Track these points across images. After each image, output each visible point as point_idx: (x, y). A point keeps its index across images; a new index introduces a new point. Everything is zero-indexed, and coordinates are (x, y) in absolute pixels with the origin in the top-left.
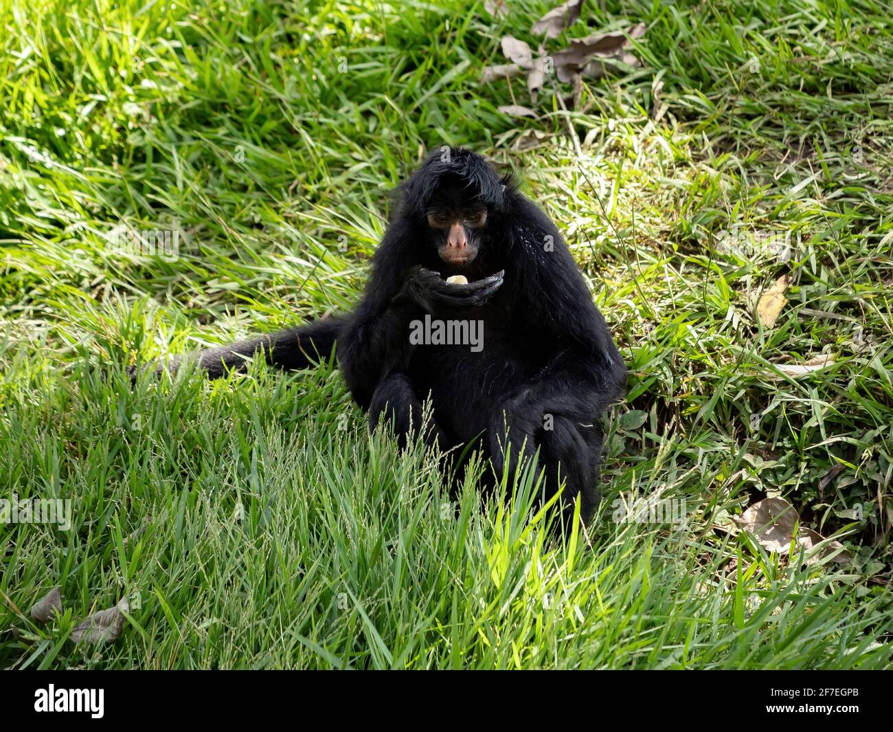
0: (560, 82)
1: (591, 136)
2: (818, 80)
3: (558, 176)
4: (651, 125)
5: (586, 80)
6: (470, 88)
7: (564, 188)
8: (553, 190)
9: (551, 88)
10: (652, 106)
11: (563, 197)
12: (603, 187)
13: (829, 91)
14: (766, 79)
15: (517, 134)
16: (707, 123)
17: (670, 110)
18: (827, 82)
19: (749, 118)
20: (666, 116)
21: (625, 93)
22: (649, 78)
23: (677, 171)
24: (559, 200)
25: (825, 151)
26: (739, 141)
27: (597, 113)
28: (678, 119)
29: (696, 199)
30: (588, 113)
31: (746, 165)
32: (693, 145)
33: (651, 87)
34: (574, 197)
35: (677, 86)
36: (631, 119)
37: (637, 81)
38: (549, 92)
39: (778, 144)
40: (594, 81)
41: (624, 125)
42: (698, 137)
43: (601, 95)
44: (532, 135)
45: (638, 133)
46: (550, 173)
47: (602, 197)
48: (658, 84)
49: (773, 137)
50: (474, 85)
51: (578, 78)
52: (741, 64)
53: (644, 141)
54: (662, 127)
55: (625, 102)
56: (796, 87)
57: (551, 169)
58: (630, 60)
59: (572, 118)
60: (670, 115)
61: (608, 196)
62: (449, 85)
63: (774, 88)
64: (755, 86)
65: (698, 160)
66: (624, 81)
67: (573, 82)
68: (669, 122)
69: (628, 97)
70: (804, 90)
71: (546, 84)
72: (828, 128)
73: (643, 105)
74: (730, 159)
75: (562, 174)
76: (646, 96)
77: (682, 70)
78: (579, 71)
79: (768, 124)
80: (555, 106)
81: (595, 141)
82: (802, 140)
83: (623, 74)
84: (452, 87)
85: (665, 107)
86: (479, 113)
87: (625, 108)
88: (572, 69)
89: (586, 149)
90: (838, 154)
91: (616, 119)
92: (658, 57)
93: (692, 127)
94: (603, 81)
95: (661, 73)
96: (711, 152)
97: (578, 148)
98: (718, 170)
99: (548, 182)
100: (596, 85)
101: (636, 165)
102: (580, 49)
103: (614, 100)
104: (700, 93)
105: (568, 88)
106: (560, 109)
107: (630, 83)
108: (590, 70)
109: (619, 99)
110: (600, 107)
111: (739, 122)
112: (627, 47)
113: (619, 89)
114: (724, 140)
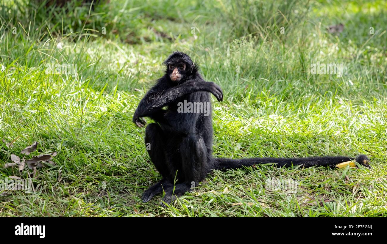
0: (29, 169)
1: (38, 186)
2: (109, 171)
3: (27, 198)
4: (57, 183)
5: (37, 169)
7: (29, 202)
8: (25, 203)
9: (26, 171)
10: (58, 177)
11: (28, 205)
12: (41, 202)
13: (113, 175)
14: (94, 170)
16: (75, 183)
17: (63, 179)
18: (112, 172)
19: (88, 182)
20: (62, 180)
21: (49, 173)
22: (57, 169)
23: (65, 198)
24: (27, 206)
25: (111, 193)
26: (85, 189)
27: (40, 179)
28: (66, 182)
29: (71, 207)
30: (37, 179)
32: (70, 190)
33: (58, 171)
34: (32, 205)
35: (66, 171)
36: (51, 181)
37: (53, 169)
38: (25, 172)
39: (97, 190)
40: (40, 169)
41: (49, 183)
42: (72, 187)
43: (42, 173)
45: (53, 186)
46: (24, 197)
47: (41, 205)
48: (60, 171)
49: (95, 188)
50: (1, 169)
51: (35, 168)
52: (86, 165)
53: (55, 188)
54: (61, 184)
55: (49, 176)
56: (103, 173)
57: (24, 196)
58: (52, 163)
59: (32, 180)
60: (63, 180)
63: (96, 173)
64: (90, 172)
65: (72, 194)
66: (49, 169)
67: (33, 169)
68: (63, 182)
69: (50, 174)
70: (105, 174)
71: (24, 169)
72: (112, 186)
73: (55, 177)
74: (82, 194)
75: (28, 198)
76: (56, 174)
77: (68, 166)
78: (35, 166)
79: (94, 184)
80: (27, 177)
81: (40, 187)
83: (49, 167)
85: (62, 178)
87: (49, 178)
88: (33, 165)
89: (36, 190)
90: (115, 194)
91: (46, 181)
92: (60, 162)
93: (70, 184)
94: (43, 169)
95: (61, 167)
96: (76, 192)
97: (34, 190)
98: (78, 198)
99: (24, 200)
100: (40, 170)
101: (52, 196)
102: (36, 159)
103: (46, 175)
104: (73, 174)
105: (32, 171)
106: (29, 177)
107: (51, 170)
108: (39, 165)
109: (48, 175)
110: (41, 177)
111: (85, 183)
112: (51, 158)
113: (48, 172)
114: (80, 188)
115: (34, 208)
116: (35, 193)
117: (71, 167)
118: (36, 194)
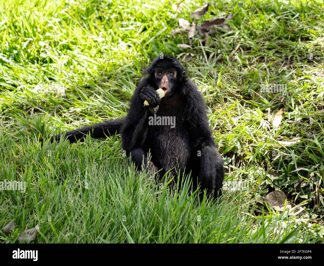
0: (200, 35)
1: (211, 56)
2: (295, 36)
3: (199, 70)
4: (234, 52)
5: (210, 35)
6: (167, 37)
7: (202, 75)
8: (197, 76)
9: (197, 37)
10: (234, 45)
11: (201, 78)
12: (216, 74)
13: (299, 40)
14: (276, 35)
15: (184, 55)
16: (254, 51)
17: (240, 46)
18: (299, 37)
19: (269, 49)
20: (239, 48)
22: (233, 34)
23: (243, 69)
24: (199, 80)
25: (298, 62)
26: (266, 58)
27: (214, 47)
28: (244, 50)
29: (250, 79)
30: (210, 47)
31: (269, 67)
32: (249, 59)
33: (234, 37)
34: (205, 78)
35: (243, 37)
36: (226, 49)
37: (229, 35)
38: (196, 39)
39: (280, 59)
40: (213, 35)
41: (224, 52)
42: (251, 56)
43: (215, 41)
44: (190, 55)
45: (228, 55)
46: (196, 69)
47: (215, 77)
48: (236, 36)
49: (279, 57)
50: (168, 36)
51: (207, 34)
52: (267, 29)
53: (231, 58)
54: (238, 53)
55: (224, 43)
56: (287, 38)
57: (196, 67)
58: (226, 27)
59: (204, 49)
60: (241, 48)
61: (217, 78)
62: (159, 36)
63: (279, 39)
64: (272, 38)
65: (251, 65)
66: (224, 35)
67: (205, 35)
68: (240, 51)
69: (225, 41)
70: (290, 39)
71: (195, 36)
72: (299, 53)
73: (230, 44)
74: (263, 65)
75: (201, 70)
76: (232, 41)
77: (245, 31)
78: (207, 31)
79: (277, 52)
80: (198, 45)
81: (213, 57)
82: (289, 58)
83: (223, 33)
84: (161, 37)
86: (170, 47)
87: (224, 45)
88: (205, 31)
89: (209, 61)
90: (303, 63)
91: (221, 49)
92: (236, 27)
93: (249, 53)
94: (216, 35)
95: (237, 32)
96: (255, 62)
97: (207, 60)
98: (258, 69)
99: (195, 72)
100: (213, 37)
101: (228, 67)
102: (208, 23)
103: (220, 42)
104: (251, 40)
105: (203, 38)
106: (200, 45)
107: (226, 36)
108: (211, 31)
109: (222, 42)
110: (215, 45)
111: (266, 51)
112: (225, 23)
113: (222, 38)
114: (261, 58)
115: (207, 82)
116: (208, 63)
117: (249, 32)
118: (209, 66)
